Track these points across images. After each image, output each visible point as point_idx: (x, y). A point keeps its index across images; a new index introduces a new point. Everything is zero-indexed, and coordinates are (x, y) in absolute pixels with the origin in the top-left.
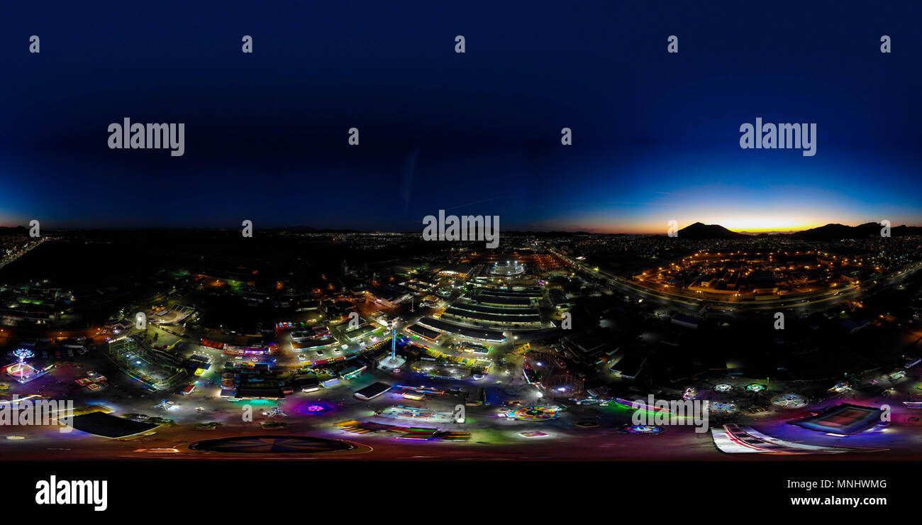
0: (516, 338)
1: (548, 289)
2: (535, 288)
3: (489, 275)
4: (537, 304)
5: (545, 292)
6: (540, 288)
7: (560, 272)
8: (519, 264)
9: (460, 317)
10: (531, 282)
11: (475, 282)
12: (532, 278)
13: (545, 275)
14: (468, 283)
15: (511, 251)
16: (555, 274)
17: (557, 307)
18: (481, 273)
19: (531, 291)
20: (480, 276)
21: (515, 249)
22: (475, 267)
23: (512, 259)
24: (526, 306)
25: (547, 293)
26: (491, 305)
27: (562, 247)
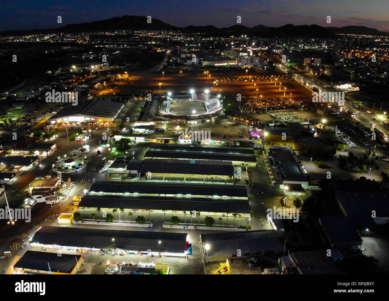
0: (208, 247)
1: (267, 148)
2: (243, 144)
3: (157, 118)
4: (246, 176)
5: (261, 153)
6: (252, 143)
7: (295, 113)
8: (213, 95)
9: (110, 210)
10: (237, 130)
11: (131, 133)
12: (238, 124)
13: (263, 118)
14: (118, 138)
15: (197, 70)
16: (284, 117)
17: (282, 187)
18: (142, 113)
19: (234, 148)
20: (140, 120)
21: (205, 63)
22: (129, 103)
23: (200, 85)
24: (225, 177)
25: (265, 156)
26: (164, 178)
27: (307, 61)
